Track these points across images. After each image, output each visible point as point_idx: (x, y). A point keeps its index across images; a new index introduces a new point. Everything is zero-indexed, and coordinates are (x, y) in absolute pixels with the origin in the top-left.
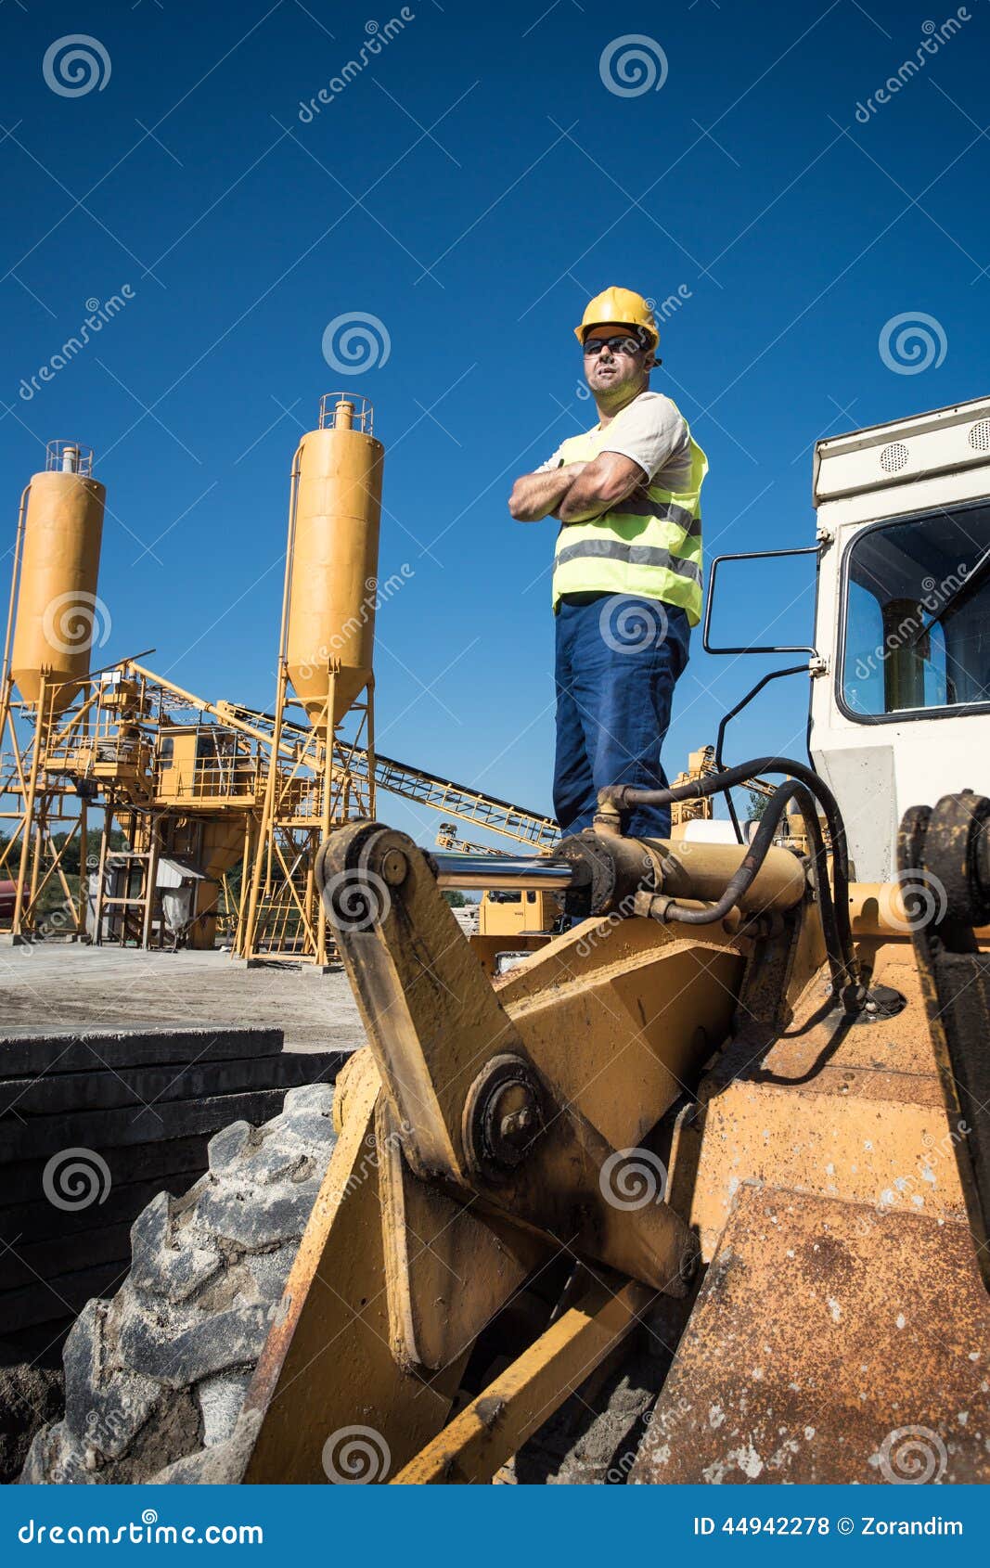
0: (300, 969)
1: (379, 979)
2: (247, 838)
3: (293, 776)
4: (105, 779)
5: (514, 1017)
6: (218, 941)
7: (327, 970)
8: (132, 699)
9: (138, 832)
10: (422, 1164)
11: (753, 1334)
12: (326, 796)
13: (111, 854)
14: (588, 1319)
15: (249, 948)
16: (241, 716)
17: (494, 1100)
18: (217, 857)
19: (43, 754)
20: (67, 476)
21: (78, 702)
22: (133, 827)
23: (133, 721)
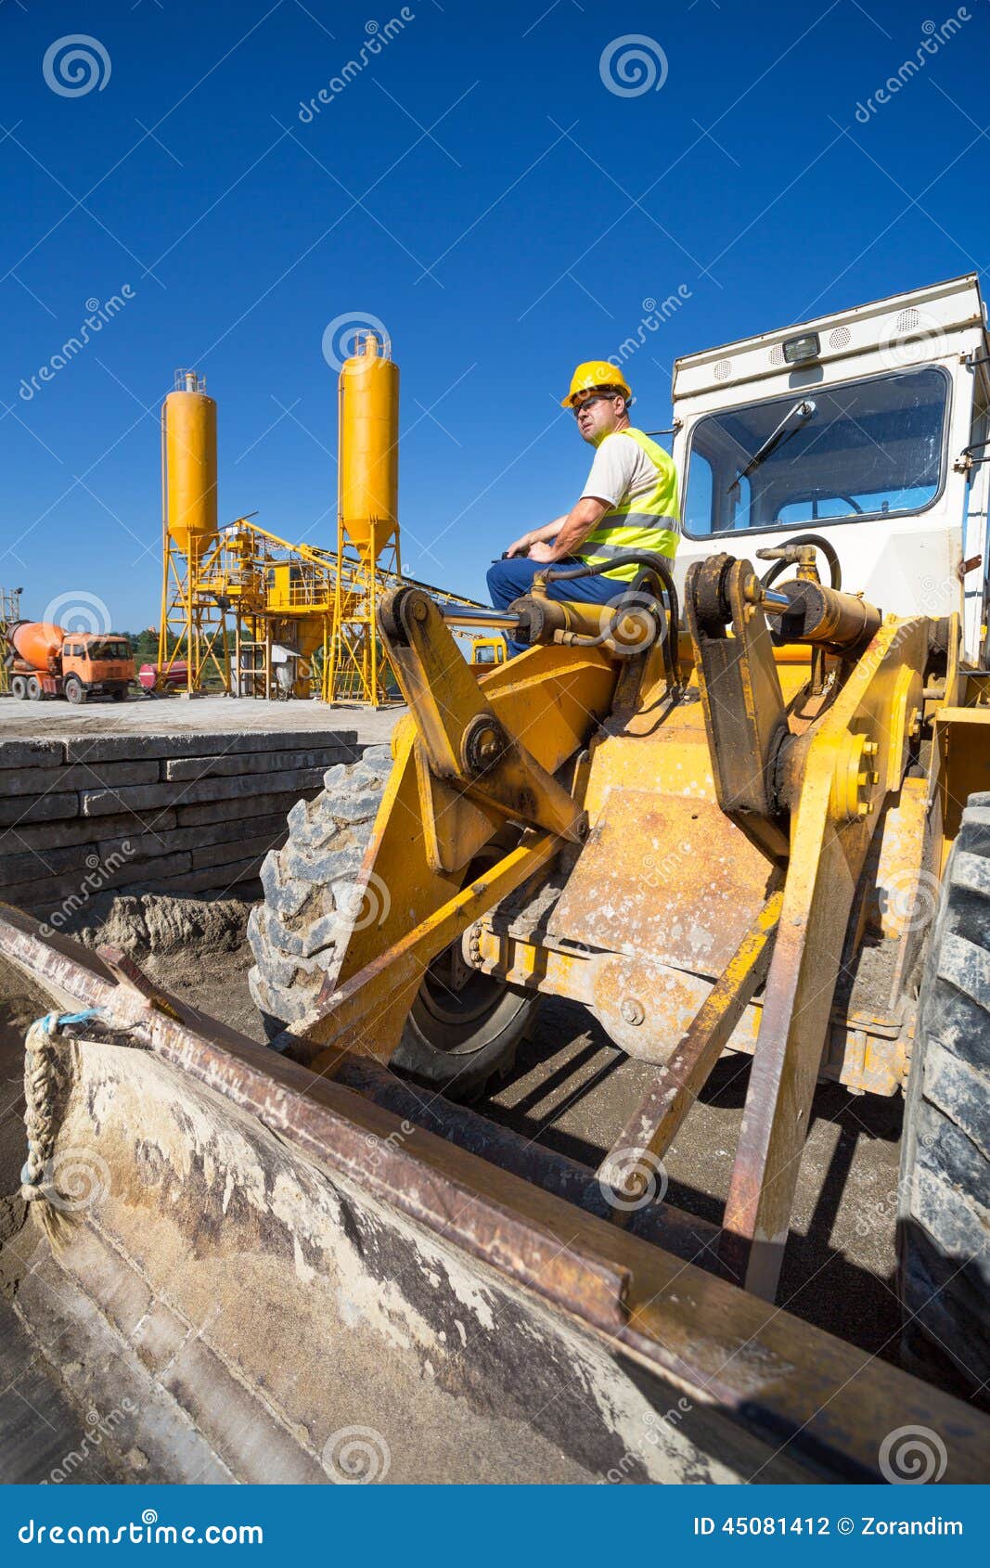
0: (362, 708)
2: (325, 631)
3: (351, 591)
4: (234, 597)
5: (490, 698)
6: (312, 694)
7: (378, 709)
8: (247, 545)
9: (257, 629)
10: (439, 771)
11: (614, 857)
12: (372, 603)
13: (242, 643)
14: (528, 851)
15: (331, 697)
16: (316, 554)
17: (477, 737)
18: (307, 644)
19: (195, 582)
20: (190, 395)
21: (213, 547)
22: (254, 626)
23: (249, 559)
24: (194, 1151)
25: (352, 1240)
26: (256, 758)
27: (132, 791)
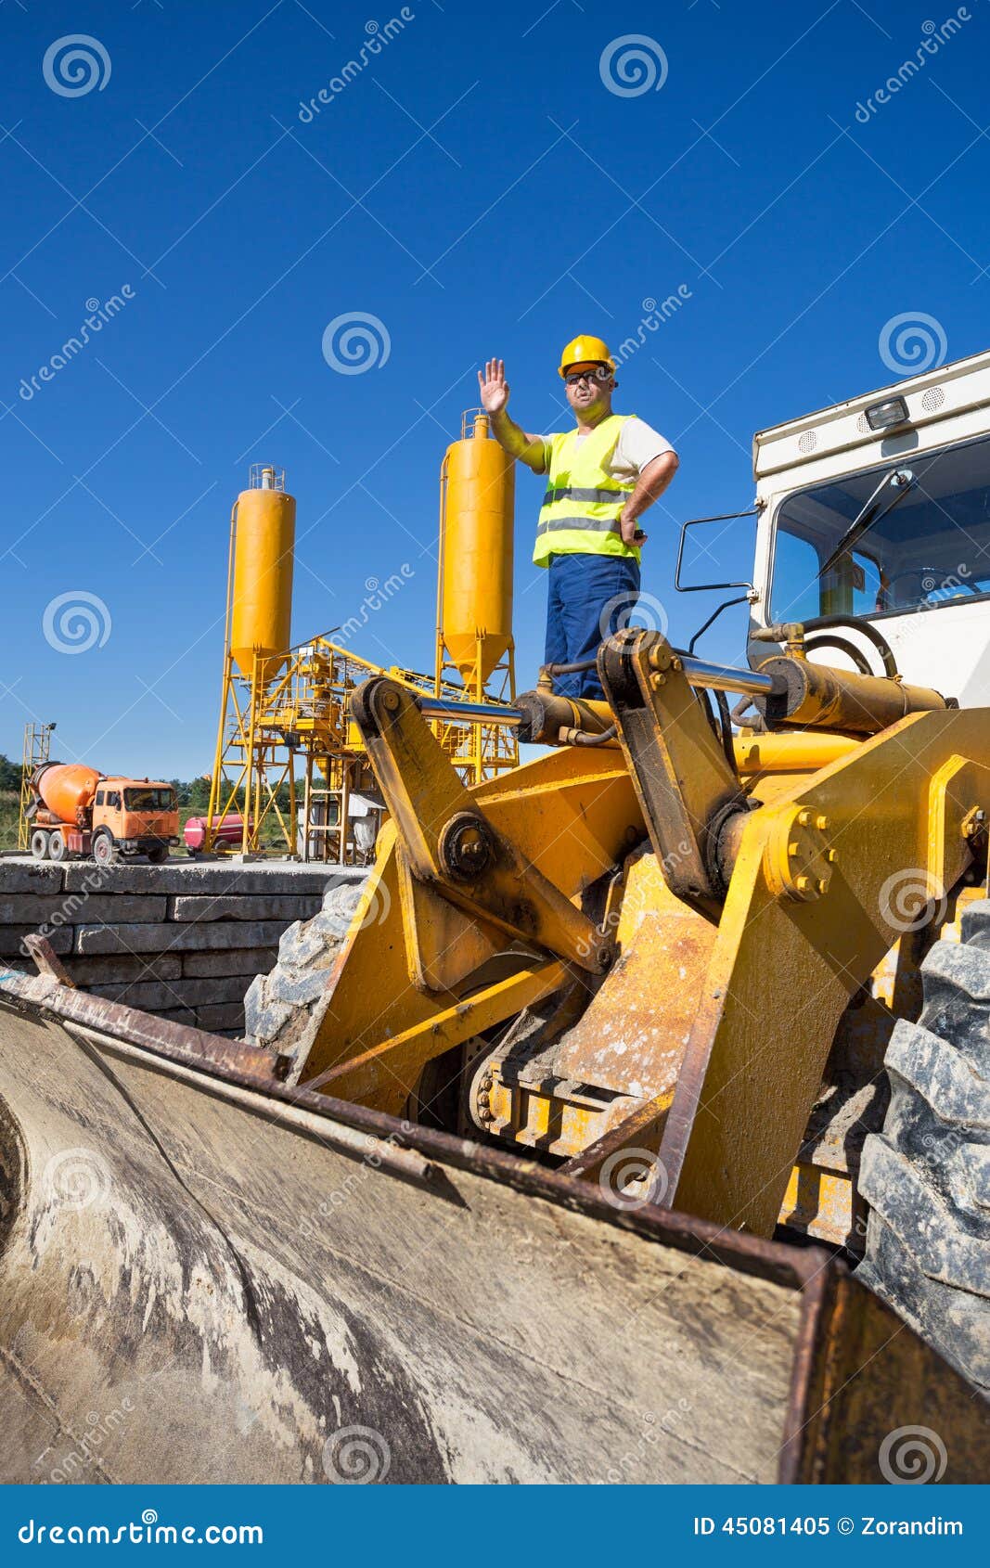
1: (386, 763)
4: (304, 732)
8: (324, 669)
9: (333, 774)
10: (420, 872)
11: (635, 989)
12: (478, 741)
13: (312, 791)
14: (533, 976)
16: (409, 679)
17: (458, 835)
19: (258, 716)
20: (266, 492)
21: (283, 672)
22: (328, 770)
23: (325, 686)
24: (124, 1266)
25: (253, 1328)
26: (281, 900)
27: (134, 929)
